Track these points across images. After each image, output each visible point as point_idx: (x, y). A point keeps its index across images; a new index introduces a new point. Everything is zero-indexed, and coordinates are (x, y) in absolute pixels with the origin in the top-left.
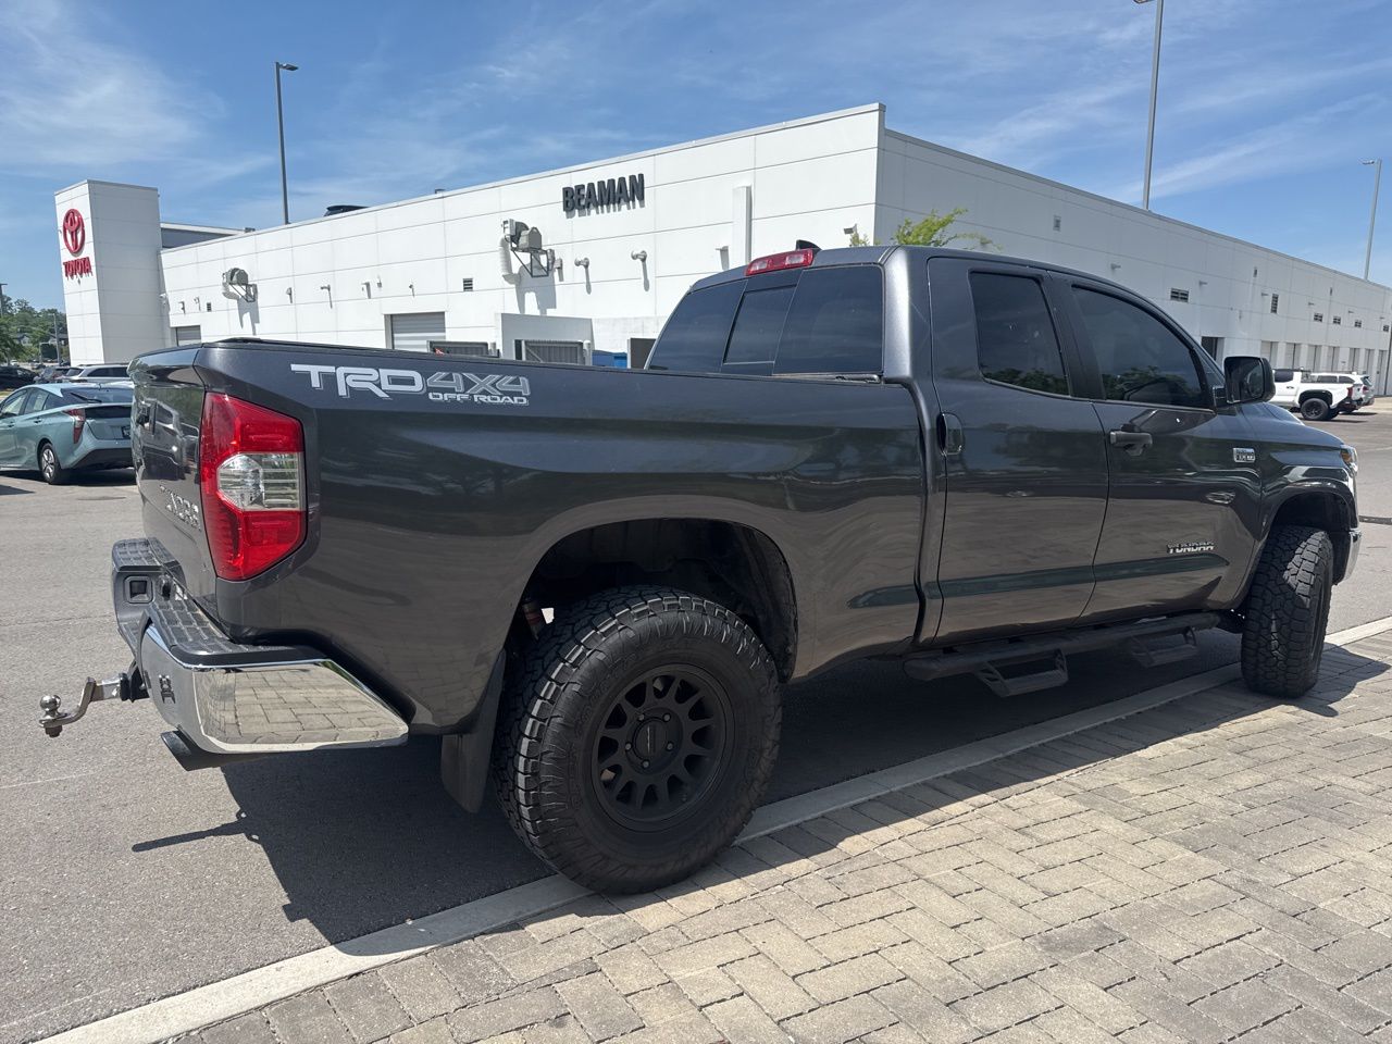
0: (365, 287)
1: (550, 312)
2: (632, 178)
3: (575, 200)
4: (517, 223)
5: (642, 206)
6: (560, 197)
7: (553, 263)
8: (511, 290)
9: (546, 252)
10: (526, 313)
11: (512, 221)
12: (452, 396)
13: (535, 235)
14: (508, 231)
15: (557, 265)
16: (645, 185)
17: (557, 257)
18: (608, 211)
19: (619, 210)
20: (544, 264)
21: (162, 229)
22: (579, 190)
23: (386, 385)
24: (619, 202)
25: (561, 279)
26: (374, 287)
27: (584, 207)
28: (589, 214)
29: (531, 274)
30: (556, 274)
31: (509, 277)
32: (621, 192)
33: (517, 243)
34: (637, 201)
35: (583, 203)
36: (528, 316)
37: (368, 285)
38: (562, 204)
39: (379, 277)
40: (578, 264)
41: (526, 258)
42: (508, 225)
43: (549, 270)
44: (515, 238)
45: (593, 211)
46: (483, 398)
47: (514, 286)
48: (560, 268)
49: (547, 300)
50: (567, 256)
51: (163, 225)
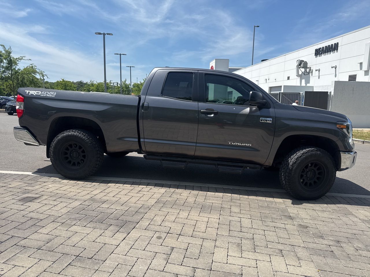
0: (265, 80)
1: (308, 85)
2: (335, 44)
3: (318, 52)
4: (301, 60)
5: (337, 52)
6: (314, 52)
7: (310, 71)
8: (299, 79)
9: (308, 68)
10: (302, 85)
11: (299, 60)
12: (44, 95)
13: (306, 63)
14: (298, 63)
15: (311, 71)
16: (339, 46)
17: (311, 69)
18: (327, 55)
19: (330, 54)
20: (308, 71)
21: (229, 69)
22: (320, 49)
23: (36, 94)
24: (330, 52)
25: (312, 75)
26: (267, 80)
27: (320, 54)
28: (322, 56)
29: (304, 74)
30: (311, 74)
31: (298, 75)
32: (331, 48)
33: (300, 66)
34: (336, 51)
35: (320, 53)
36: (302, 86)
37: (266, 79)
38: (314, 54)
39: (269, 77)
40: (316, 70)
41: (303, 70)
42: (298, 61)
43: (309, 73)
44: (300, 65)
45: (323, 55)
46: (49, 96)
47: (299, 78)
48: (312, 72)
49: (308, 81)
50: (314, 68)
51: (229, 68)
